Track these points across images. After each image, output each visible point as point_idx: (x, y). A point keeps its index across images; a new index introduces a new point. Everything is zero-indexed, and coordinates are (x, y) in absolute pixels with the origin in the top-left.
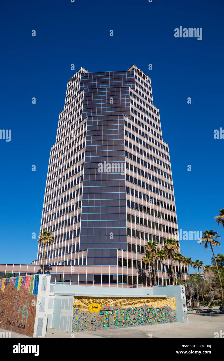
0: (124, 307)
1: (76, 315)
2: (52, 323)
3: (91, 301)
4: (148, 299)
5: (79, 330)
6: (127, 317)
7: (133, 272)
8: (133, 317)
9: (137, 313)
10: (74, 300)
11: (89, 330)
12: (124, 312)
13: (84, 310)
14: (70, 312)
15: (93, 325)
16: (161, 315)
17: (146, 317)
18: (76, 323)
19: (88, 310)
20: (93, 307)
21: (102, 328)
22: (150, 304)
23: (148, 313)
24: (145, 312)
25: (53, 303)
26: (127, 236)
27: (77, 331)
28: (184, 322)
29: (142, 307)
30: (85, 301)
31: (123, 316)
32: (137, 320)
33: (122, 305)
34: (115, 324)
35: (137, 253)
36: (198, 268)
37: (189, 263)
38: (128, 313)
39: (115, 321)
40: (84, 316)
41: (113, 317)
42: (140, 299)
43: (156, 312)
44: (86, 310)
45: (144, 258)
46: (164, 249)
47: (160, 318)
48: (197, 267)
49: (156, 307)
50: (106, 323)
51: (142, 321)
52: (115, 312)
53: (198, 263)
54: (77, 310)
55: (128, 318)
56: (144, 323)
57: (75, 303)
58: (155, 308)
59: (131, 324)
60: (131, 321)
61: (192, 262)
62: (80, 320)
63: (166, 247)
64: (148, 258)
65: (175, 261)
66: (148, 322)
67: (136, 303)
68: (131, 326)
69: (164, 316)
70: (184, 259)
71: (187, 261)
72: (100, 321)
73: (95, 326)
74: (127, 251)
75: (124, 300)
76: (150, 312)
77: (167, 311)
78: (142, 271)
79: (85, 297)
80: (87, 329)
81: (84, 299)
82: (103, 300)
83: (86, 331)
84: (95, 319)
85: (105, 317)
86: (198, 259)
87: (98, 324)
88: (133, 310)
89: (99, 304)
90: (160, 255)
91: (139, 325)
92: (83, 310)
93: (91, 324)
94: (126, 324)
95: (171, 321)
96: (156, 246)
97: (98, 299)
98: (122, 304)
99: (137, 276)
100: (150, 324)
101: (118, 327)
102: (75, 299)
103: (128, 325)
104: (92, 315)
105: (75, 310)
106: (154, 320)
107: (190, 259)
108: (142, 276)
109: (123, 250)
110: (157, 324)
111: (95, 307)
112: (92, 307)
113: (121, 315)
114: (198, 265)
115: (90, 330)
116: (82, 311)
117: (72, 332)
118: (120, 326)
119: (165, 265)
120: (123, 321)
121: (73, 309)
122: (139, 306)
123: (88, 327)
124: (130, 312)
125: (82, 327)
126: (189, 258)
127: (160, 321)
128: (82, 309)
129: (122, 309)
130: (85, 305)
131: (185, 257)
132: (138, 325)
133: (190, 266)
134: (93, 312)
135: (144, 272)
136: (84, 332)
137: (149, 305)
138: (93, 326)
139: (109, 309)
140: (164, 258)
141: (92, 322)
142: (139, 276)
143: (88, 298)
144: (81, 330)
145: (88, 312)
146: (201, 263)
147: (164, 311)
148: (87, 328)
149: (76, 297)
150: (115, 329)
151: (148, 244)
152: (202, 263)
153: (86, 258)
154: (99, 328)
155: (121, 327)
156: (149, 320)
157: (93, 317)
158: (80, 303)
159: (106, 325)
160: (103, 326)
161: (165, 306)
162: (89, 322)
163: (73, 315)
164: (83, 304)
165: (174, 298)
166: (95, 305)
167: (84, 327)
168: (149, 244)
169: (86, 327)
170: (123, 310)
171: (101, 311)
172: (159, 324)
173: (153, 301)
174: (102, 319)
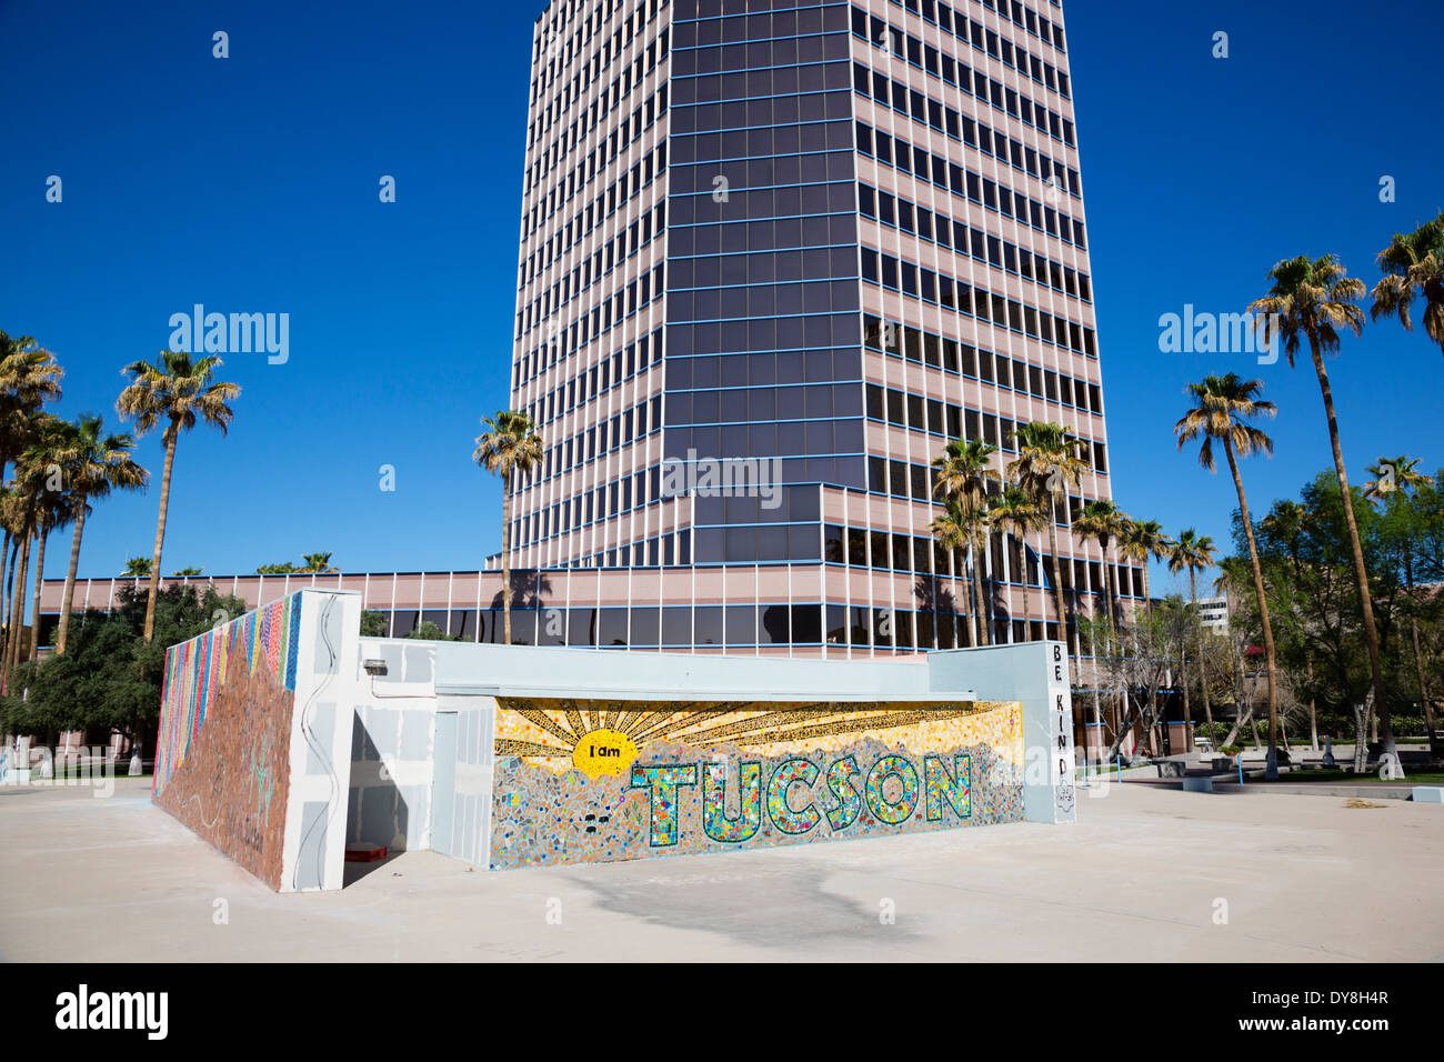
0: (757, 750)
1: (508, 789)
2: (427, 824)
3: (586, 720)
4: (881, 713)
5: (528, 860)
6: (770, 798)
7: (893, 591)
8: (800, 798)
9: (821, 780)
10: (500, 717)
11: (577, 859)
12: (754, 776)
13: (551, 764)
14: (481, 774)
15: (596, 838)
16: (946, 788)
17: (871, 796)
18: (509, 826)
19: (570, 766)
20: (596, 751)
21: (641, 851)
22: (890, 737)
23: (879, 777)
24: (865, 772)
25: (432, 733)
26: (865, 422)
27: (518, 866)
28: (1056, 822)
29: (849, 752)
30: (553, 719)
31: (749, 795)
32: (822, 813)
33: (747, 742)
34: (711, 833)
35: (910, 502)
36: (1192, 570)
37: (1149, 547)
38: (777, 780)
39: (707, 816)
40: (549, 796)
41: (701, 797)
42: (842, 710)
43: (920, 773)
44: (559, 765)
45: (939, 525)
46: (1018, 478)
47: (944, 802)
48: (1186, 563)
49: (920, 748)
50: (666, 825)
51: (849, 819)
52: (709, 774)
53: (1189, 547)
54: (513, 764)
55: (777, 803)
56: (857, 827)
57: (501, 729)
58: (917, 753)
59: (789, 831)
60: (791, 818)
61: (1162, 543)
62: (528, 813)
63: (1026, 464)
64: (959, 524)
65: (1083, 539)
66: (878, 823)
67: (821, 732)
68: (793, 843)
69: (961, 793)
70: (1125, 525)
71: (1135, 538)
72: (633, 818)
73: (608, 839)
74: (865, 492)
75: (756, 714)
76: (893, 772)
77: (978, 771)
78: (934, 589)
79: (556, 700)
80: (565, 857)
81: (546, 712)
82: (646, 714)
83: (559, 867)
84: (608, 808)
85: (657, 800)
86: (1188, 530)
87: (622, 834)
88: (804, 765)
89: (624, 736)
90: (1013, 507)
91: (833, 834)
92: (546, 763)
93: (584, 831)
94: (767, 834)
95: (994, 818)
96: (985, 461)
97: (620, 710)
98: (743, 735)
99: (915, 609)
100: (887, 830)
101: (723, 845)
102: (504, 713)
103: (774, 837)
104: (591, 790)
105: (506, 765)
106: (911, 811)
107: (1151, 528)
108: (934, 608)
109: (849, 490)
110: (924, 831)
111: (605, 752)
112: (592, 748)
113: (742, 787)
114: (1188, 555)
115: (581, 861)
116: (538, 768)
117: (492, 866)
118: (735, 840)
119: (1040, 559)
120: (753, 817)
121: (494, 760)
122: (834, 746)
123: (572, 845)
124: (790, 775)
125: (542, 846)
126: (1146, 520)
127: (939, 815)
128: (541, 761)
129: (744, 760)
130: (554, 742)
131: (1130, 518)
132: (830, 835)
133: (1152, 558)
134: (598, 774)
135: (943, 592)
136: (552, 868)
137: (884, 740)
138: (599, 843)
139: (678, 759)
140: (1028, 522)
141: (591, 824)
142: (922, 608)
143: (570, 705)
144: (537, 859)
145: (573, 775)
146: (1203, 545)
147: (960, 767)
148: (565, 851)
149: (507, 703)
150: (708, 854)
151: (947, 456)
152: (1209, 546)
153: (689, 530)
154: (630, 850)
155: (739, 844)
156: (886, 811)
157: (594, 799)
158: (528, 728)
159: (665, 835)
160: (647, 841)
161: (970, 745)
162: (576, 821)
163: (495, 788)
164: (546, 735)
165: (1016, 705)
166: (604, 738)
167: (551, 846)
168: (953, 451)
169: (561, 847)
170: (749, 763)
171: (638, 769)
172: (933, 829)
173: (909, 721)
174: (646, 809)
